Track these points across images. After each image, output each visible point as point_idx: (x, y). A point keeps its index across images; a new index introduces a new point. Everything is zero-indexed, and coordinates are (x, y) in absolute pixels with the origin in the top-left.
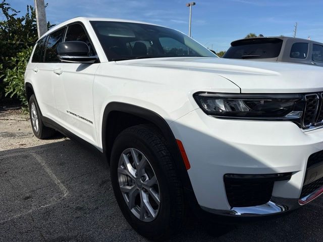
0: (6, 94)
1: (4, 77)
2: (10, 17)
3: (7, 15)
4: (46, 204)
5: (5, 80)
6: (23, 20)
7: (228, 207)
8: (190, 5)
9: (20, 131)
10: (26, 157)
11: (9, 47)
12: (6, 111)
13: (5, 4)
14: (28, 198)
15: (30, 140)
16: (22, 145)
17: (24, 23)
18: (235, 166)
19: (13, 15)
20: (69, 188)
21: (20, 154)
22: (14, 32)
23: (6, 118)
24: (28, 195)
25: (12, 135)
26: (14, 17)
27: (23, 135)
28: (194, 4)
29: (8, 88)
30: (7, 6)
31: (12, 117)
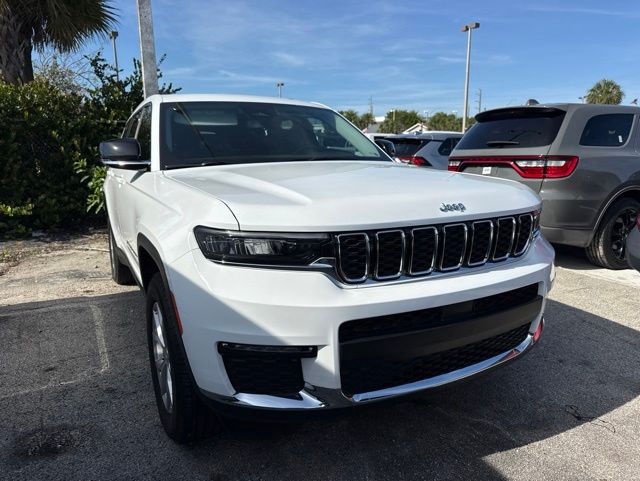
0: (89, 208)
1: (89, 180)
2: (108, 78)
3: (100, 76)
4: (70, 380)
5: (90, 184)
6: (126, 84)
7: (230, 392)
8: (467, 29)
9: (98, 270)
10: (80, 310)
11: (102, 130)
12: (91, 234)
13: (99, 60)
14: (51, 369)
15: (103, 285)
16: (88, 292)
17: (128, 89)
18: (231, 331)
19: (112, 76)
20: (113, 361)
21: (75, 305)
22: (111, 105)
23: (86, 247)
24: (53, 366)
25: (80, 276)
26: (115, 78)
27: (97, 276)
28: (477, 25)
29: (91, 198)
30: (102, 63)
31: (94, 246)
